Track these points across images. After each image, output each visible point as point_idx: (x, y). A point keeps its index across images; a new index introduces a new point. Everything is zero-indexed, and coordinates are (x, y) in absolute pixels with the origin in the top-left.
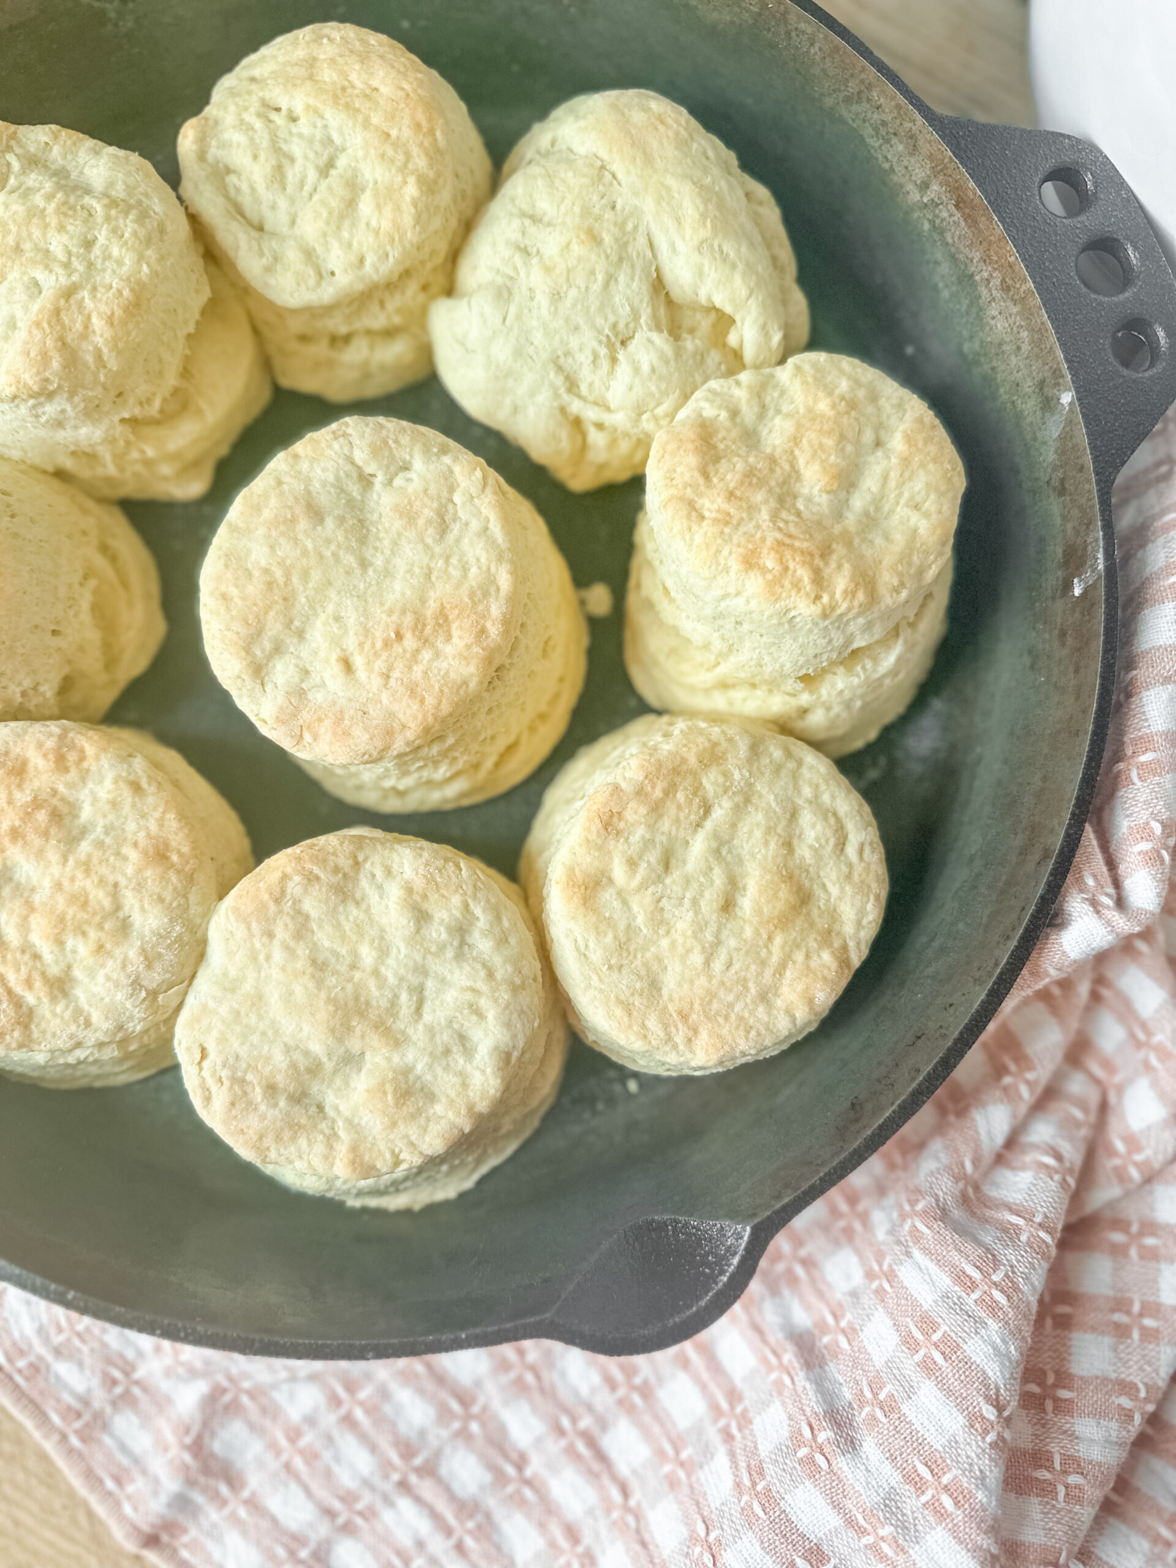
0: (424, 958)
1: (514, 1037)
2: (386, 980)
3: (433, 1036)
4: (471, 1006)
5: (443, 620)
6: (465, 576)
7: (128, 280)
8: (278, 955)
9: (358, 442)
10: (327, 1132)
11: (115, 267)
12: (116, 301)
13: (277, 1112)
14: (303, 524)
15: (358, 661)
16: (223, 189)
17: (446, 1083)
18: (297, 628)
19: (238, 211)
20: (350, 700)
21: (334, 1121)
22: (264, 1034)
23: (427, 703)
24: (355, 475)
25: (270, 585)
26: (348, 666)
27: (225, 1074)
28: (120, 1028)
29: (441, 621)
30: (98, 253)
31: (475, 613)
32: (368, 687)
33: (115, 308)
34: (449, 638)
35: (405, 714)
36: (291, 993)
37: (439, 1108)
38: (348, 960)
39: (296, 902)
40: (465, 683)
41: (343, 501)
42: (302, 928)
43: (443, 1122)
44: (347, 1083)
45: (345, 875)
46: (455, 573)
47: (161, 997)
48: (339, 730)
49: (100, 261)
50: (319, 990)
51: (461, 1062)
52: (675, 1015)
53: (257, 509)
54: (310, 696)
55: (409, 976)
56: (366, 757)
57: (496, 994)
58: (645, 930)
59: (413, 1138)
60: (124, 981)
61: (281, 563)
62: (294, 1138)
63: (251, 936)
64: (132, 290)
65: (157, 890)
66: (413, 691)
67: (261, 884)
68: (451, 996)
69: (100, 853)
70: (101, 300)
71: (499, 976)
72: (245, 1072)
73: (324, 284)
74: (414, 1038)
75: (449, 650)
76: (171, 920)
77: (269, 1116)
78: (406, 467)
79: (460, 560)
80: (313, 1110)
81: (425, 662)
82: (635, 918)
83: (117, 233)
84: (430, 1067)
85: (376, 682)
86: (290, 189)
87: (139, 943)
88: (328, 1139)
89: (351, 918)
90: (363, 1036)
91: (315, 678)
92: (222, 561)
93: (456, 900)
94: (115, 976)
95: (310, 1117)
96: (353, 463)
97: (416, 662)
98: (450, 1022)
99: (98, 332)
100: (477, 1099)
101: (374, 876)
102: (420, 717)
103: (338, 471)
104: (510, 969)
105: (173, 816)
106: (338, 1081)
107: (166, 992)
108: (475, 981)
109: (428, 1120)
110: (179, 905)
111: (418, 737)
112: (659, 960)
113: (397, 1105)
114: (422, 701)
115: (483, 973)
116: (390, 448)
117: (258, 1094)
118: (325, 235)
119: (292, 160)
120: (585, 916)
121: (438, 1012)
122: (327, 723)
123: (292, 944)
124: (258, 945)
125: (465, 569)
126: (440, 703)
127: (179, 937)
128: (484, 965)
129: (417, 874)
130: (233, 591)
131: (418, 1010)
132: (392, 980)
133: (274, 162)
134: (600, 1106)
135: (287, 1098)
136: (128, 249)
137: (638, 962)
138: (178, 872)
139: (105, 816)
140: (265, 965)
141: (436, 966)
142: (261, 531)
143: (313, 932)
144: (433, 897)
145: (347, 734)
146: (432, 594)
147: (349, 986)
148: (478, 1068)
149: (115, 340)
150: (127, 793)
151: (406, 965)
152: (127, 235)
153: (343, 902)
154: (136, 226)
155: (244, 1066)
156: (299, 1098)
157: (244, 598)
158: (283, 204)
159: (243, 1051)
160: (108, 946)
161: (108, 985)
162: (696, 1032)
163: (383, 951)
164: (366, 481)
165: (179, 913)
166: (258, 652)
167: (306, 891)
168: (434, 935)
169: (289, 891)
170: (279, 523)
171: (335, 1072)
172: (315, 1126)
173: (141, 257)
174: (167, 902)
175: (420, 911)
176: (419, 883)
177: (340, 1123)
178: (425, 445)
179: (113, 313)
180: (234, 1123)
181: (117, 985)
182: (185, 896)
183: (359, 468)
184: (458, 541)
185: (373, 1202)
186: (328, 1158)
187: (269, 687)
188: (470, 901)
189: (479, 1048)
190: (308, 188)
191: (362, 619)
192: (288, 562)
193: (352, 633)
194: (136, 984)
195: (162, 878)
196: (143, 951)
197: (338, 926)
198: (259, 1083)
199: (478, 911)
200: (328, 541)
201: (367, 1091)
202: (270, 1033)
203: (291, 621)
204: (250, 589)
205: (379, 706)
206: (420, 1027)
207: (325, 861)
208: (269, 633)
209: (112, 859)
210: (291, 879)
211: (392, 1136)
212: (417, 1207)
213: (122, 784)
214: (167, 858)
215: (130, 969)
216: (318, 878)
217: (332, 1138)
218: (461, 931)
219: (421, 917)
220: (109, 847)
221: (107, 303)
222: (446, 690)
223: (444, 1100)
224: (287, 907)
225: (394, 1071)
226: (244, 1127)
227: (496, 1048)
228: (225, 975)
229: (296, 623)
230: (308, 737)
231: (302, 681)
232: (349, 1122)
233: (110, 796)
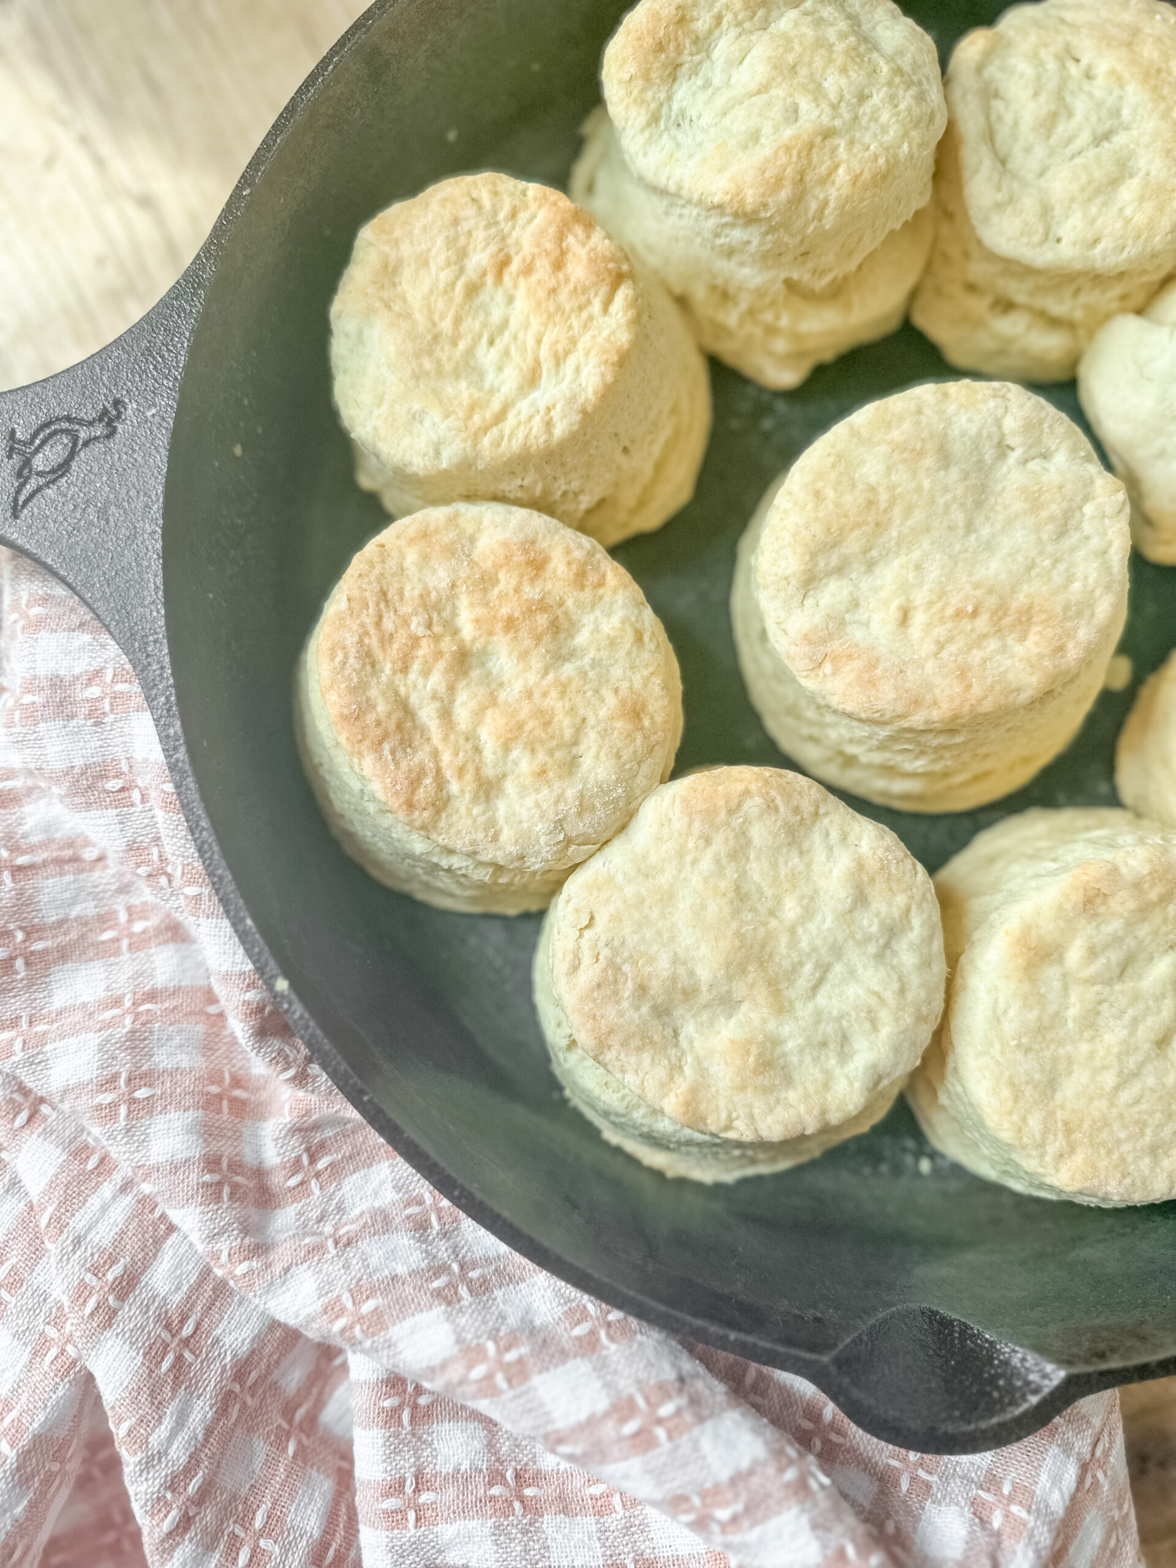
0: (845, 940)
1: (895, 1065)
2: (799, 942)
3: (818, 1022)
4: (870, 1012)
5: (1025, 619)
6: (1065, 587)
7: (887, 149)
8: (706, 864)
9: (1015, 410)
10: (674, 1060)
11: (878, 132)
12: (869, 164)
13: (636, 1016)
14: (929, 461)
15: (919, 619)
16: (987, 111)
17: (809, 1074)
18: (872, 558)
19: (990, 136)
20: (892, 652)
21: (683, 1053)
22: (659, 933)
23: (972, 691)
24: (996, 440)
25: (870, 503)
26: (905, 618)
27: (605, 953)
28: (522, 858)
29: (1024, 619)
30: (868, 111)
31: (1062, 627)
32: (916, 648)
33: (866, 170)
34: (1023, 638)
35: (943, 691)
36: (703, 908)
37: (792, 1096)
38: (770, 904)
39: (747, 822)
40: (1018, 690)
41: (974, 459)
42: (739, 851)
43: (792, 1111)
44: (712, 1022)
45: (802, 819)
46: (1057, 578)
47: (573, 848)
48: (866, 676)
49: (866, 119)
50: (732, 918)
51: (833, 1062)
52: (1060, 1124)
53: (887, 425)
54: (849, 629)
55: (823, 951)
56: (877, 715)
57: (900, 1014)
58: (1070, 1024)
59: (756, 1111)
60: (551, 816)
61: (891, 488)
62: (640, 1049)
63: (689, 833)
64: (887, 161)
65: (619, 745)
66: (963, 673)
67: (720, 788)
68: (853, 991)
69: (581, 683)
70: (855, 155)
71: (910, 996)
72: (625, 961)
73: (1046, 246)
74: (800, 1013)
75: (1018, 649)
76: (618, 779)
77: (627, 1015)
78: (1045, 456)
79: (1067, 570)
80: (669, 1031)
81: (988, 650)
82: (1067, 1008)
83: (892, 99)
84: (801, 1050)
85: (928, 647)
86: (1053, 141)
87: (581, 786)
88: (672, 1069)
89: (790, 865)
90: (752, 986)
91: (862, 615)
92: (831, 459)
93: (901, 900)
94: (545, 806)
95: (664, 1037)
96: (1000, 427)
97: (979, 646)
98: (841, 1017)
99: (837, 185)
100: (833, 1107)
101: (828, 835)
102: (957, 702)
103: (982, 428)
104: (923, 994)
105: (659, 681)
106: (705, 1016)
107: (579, 845)
108: (885, 989)
109: (778, 1101)
110: (631, 769)
111: (942, 721)
112: (1070, 1061)
113: (756, 1072)
114: (968, 687)
115: (896, 986)
116: (1042, 432)
117: (628, 989)
118: (1072, 200)
119: (1070, 115)
120: (1020, 981)
121: (833, 1001)
122: (857, 664)
123: (724, 861)
124: (691, 845)
125: (1070, 579)
126: (985, 698)
127: (617, 799)
128: (900, 979)
129: (874, 854)
130: (830, 493)
131: (815, 989)
132: (804, 945)
133: (1053, 108)
134: (884, 1168)
135: (651, 1008)
136: (897, 121)
137: (1048, 1054)
138: (646, 737)
139: (599, 650)
140: (688, 868)
141: (853, 955)
142: (884, 449)
143: (748, 859)
144: (880, 885)
145: (873, 683)
146: (1025, 587)
147: (762, 930)
148: (847, 1076)
149: (848, 199)
150: (629, 638)
151: (825, 938)
152: (902, 107)
153: (789, 844)
154: (913, 103)
155: (626, 954)
156: (662, 1012)
157: (838, 505)
158: (1040, 152)
159: (632, 940)
160: (551, 774)
161: (533, 811)
162: (1072, 1150)
163: (808, 913)
164: (1003, 449)
165: (626, 777)
166: (822, 564)
167: (760, 817)
168: (865, 922)
169: (745, 807)
170: (905, 449)
171: (707, 1006)
172: (665, 1048)
173: (905, 135)
174: (622, 760)
175: (862, 892)
176: (872, 864)
177: (689, 1059)
178: (1075, 444)
179: (861, 174)
180: (591, 1005)
181: (542, 817)
182: (639, 763)
183: (1003, 436)
184: (1073, 549)
185: (632, 1146)
186: (665, 1086)
187: (809, 602)
188: (914, 908)
189: (857, 1057)
190: (1073, 148)
191: (943, 579)
192: (898, 491)
193: (926, 587)
194: (559, 824)
195: (629, 736)
196: (581, 796)
197: (774, 866)
198: (633, 979)
199: (916, 922)
200: (946, 489)
201: (732, 1041)
202: (666, 935)
203: (870, 549)
204: (848, 499)
205: (919, 672)
206: (811, 1006)
207: (790, 796)
208: (843, 550)
209: (589, 693)
210: (752, 797)
211: (736, 1099)
212: (670, 1174)
213: (628, 627)
214: (640, 720)
215: (561, 806)
216: (777, 809)
217: (676, 1068)
218: (892, 932)
219: (860, 899)
220: (591, 680)
221: (860, 161)
222: (998, 688)
223: (800, 1090)
224: (737, 822)
225: (765, 1036)
226: (598, 1014)
227: (874, 1066)
228: (644, 857)
229: (874, 553)
230: (827, 668)
231: (847, 611)
232: (698, 1061)
233: (612, 633)
